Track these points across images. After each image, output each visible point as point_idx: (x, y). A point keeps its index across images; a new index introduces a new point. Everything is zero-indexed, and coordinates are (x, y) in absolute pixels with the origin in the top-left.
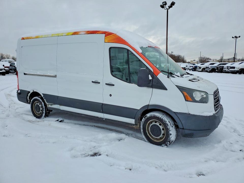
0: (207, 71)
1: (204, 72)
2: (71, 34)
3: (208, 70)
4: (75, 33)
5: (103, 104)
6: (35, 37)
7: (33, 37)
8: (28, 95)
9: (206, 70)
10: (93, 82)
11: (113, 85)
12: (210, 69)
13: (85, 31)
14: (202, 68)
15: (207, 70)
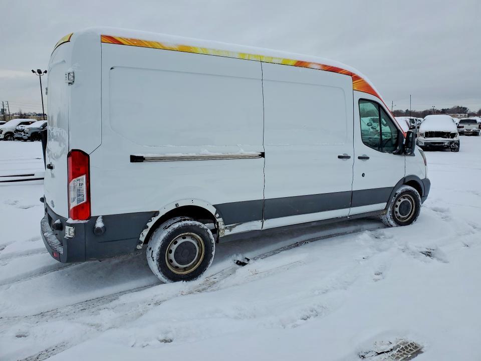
0: (19, 139)
1: (10, 140)
2: (291, 63)
3: (24, 135)
4: (300, 64)
5: (352, 192)
6: (177, 48)
7: (166, 47)
8: (148, 224)
9: (16, 135)
10: (340, 157)
11: (368, 158)
12: (27, 133)
13: (319, 64)
14: (3, 133)
15: (19, 136)
